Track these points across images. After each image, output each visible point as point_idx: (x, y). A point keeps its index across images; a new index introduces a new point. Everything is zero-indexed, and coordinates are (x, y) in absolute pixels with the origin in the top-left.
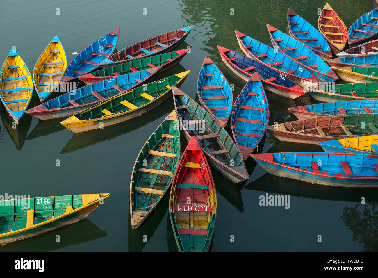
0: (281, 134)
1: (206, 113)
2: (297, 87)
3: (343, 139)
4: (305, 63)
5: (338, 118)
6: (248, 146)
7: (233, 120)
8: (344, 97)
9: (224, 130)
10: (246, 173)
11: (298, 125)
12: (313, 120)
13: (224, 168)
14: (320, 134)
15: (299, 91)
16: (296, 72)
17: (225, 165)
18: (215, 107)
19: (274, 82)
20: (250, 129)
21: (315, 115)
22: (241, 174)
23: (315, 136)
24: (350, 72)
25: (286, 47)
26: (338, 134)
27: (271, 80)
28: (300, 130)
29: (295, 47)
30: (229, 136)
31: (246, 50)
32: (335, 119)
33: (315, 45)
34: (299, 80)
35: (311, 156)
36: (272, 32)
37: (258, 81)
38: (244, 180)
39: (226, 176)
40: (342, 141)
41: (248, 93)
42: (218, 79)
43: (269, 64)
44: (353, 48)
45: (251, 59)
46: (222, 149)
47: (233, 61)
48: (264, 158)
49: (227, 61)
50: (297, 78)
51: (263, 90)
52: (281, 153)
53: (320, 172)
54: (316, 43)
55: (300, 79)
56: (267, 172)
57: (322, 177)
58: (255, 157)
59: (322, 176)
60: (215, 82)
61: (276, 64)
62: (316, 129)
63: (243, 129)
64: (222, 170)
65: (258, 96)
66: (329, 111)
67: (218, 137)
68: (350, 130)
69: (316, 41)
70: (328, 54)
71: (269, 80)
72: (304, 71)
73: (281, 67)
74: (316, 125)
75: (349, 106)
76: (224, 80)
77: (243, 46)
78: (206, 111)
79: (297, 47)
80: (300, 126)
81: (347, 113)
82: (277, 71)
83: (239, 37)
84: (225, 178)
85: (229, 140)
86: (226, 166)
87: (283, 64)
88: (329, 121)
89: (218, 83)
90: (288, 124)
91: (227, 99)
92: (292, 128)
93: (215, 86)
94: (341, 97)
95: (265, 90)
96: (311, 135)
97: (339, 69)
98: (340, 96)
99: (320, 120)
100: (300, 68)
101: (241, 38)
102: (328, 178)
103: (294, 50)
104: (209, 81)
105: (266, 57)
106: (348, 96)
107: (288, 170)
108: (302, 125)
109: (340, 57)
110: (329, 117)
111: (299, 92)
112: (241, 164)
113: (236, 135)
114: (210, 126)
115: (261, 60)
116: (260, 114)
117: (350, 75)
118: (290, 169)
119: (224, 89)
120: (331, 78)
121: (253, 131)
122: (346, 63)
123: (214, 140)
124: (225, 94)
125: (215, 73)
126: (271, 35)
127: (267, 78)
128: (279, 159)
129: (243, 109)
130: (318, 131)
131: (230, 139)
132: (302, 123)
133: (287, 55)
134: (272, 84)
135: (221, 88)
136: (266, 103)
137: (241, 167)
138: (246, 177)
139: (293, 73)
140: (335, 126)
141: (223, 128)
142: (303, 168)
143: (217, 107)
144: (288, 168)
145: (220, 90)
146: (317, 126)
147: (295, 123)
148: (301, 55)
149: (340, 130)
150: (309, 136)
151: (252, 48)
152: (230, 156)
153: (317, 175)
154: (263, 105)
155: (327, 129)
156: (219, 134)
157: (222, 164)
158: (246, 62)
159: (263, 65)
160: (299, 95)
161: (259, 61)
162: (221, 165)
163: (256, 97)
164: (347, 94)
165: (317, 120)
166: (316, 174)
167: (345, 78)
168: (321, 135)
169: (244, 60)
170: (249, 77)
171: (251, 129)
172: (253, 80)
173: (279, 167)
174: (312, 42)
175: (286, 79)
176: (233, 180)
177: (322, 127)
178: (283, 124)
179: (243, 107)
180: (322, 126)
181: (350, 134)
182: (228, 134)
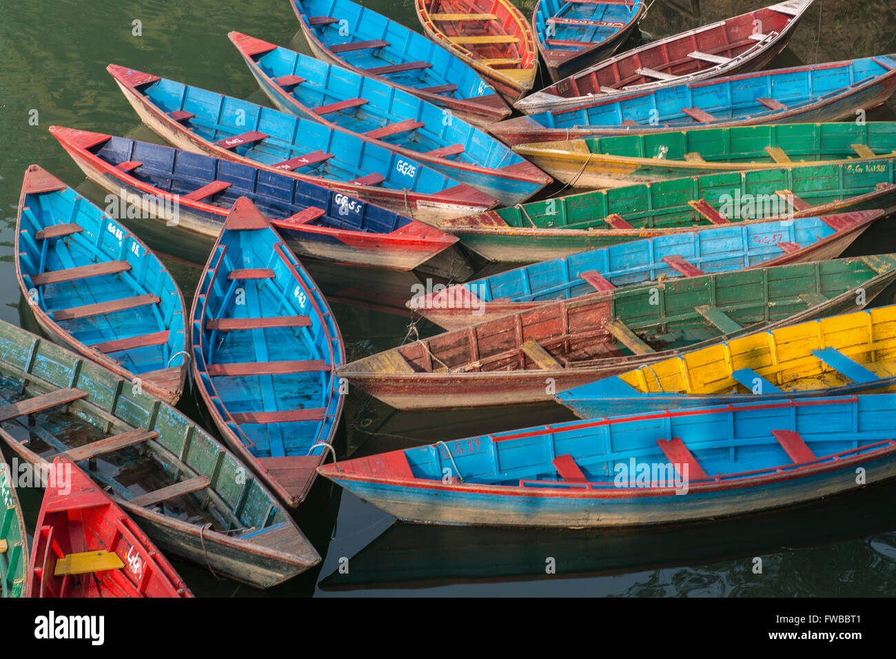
0: (398, 385)
1: (80, 363)
2: (413, 227)
3: (636, 370)
4: (413, 145)
5: (591, 306)
6: (288, 453)
7: (204, 374)
8: (586, 235)
9: (171, 410)
10: (302, 544)
11: (454, 348)
12: (505, 324)
13: (207, 543)
14: (540, 364)
15: (427, 239)
16: (388, 179)
17: (209, 534)
18: (114, 339)
19: (317, 221)
20: (279, 396)
21: (507, 308)
22: (283, 550)
23: (521, 373)
24: (583, 155)
25: (324, 100)
26: (606, 355)
27: (304, 217)
28: (464, 362)
29: (359, 97)
30: (199, 430)
31: (172, 127)
32: (582, 309)
33: (423, 82)
34: (409, 204)
35: (550, 436)
36: (255, 57)
37: (257, 227)
38: (300, 571)
39: (221, 571)
40: (637, 377)
41: (229, 274)
42: (101, 240)
43: (280, 164)
44: (571, 77)
45: (203, 156)
46: (178, 481)
47: (132, 173)
48: (374, 470)
49: (108, 174)
50: (401, 197)
51: (287, 255)
52: (435, 446)
53: (594, 485)
54: (427, 75)
55: (412, 199)
56: (395, 517)
57: (606, 501)
58: (339, 474)
59: (604, 497)
60: (88, 254)
61: (305, 160)
62: (521, 350)
63: (250, 401)
64: (203, 552)
65: (271, 279)
66: (554, 288)
67: (154, 439)
68: (642, 339)
69: (423, 69)
70: (494, 106)
71: (298, 220)
72: (419, 171)
73: (326, 169)
74: (518, 337)
75: (617, 262)
76: (127, 241)
77: (154, 114)
78: (77, 358)
79: (365, 98)
80: (462, 349)
81: (617, 286)
82: (320, 183)
83: (131, 86)
84: (220, 576)
85: (200, 445)
86: (216, 536)
87: (333, 157)
88: (561, 320)
89: (102, 255)
90: (413, 349)
91: (158, 305)
92: (433, 362)
93: (96, 268)
94: (575, 236)
95: (299, 256)
96: (508, 373)
97: (544, 150)
98: (571, 236)
99: (528, 320)
100: (402, 164)
101: (142, 89)
102: (628, 500)
103: (358, 108)
104: (61, 251)
105: (257, 142)
106: (598, 232)
107: (474, 499)
108: (466, 344)
109: (530, 111)
110: (559, 306)
111: (430, 243)
112: (276, 518)
113: (233, 423)
114: (110, 406)
115: (243, 154)
116: (298, 337)
117: (587, 165)
118: (480, 491)
119: (134, 273)
120: (525, 180)
121: (288, 402)
122: (556, 127)
123: (138, 454)
124: (143, 287)
125: (82, 220)
126: (255, 67)
127: (286, 214)
128: (431, 467)
129: (225, 332)
130: (531, 356)
131: (203, 439)
132: (467, 339)
133: (337, 125)
134: (319, 229)
135: (122, 271)
136: (315, 297)
137: (276, 527)
138: (306, 557)
139: (379, 184)
140: (589, 333)
141: (164, 406)
142: (528, 483)
143: (121, 338)
144: (473, 491)
145: (115, 277)
146: (523, 340)
147: (442, 343)
148: (388, 120)
149: (609, 342)
150: (499, 379)
151: (194, 117)
152: (222, 499)
153: (584, 496)
154: (302, 306)
155: (563, 346)
156: (151, 428)
157: (197, 529)
158: (186, 171)
159: (257, 171)
160: (431, 253)
161: (235, 160)
162: (195, 535)
163: (265, 285)
164: (595, 226)
165: (517, 321)
166: (581, 493)
167: (568, 176)
168: (545, 369)
169: (177, 165)
170: (220, 218)
171: (282, 396)
172: (236, 228)
173: (437, 491)
174: (410, 74)
175: (365, 207)
176: (254, 578)
177: (542, 343)
178: (394, 351)
179: (224, 325)
180: (542, 339)
181: (646, 351)
182: (190, 423)
